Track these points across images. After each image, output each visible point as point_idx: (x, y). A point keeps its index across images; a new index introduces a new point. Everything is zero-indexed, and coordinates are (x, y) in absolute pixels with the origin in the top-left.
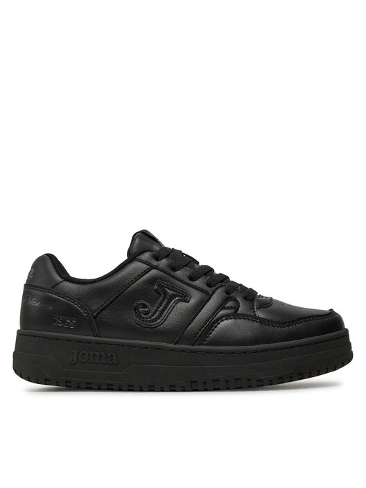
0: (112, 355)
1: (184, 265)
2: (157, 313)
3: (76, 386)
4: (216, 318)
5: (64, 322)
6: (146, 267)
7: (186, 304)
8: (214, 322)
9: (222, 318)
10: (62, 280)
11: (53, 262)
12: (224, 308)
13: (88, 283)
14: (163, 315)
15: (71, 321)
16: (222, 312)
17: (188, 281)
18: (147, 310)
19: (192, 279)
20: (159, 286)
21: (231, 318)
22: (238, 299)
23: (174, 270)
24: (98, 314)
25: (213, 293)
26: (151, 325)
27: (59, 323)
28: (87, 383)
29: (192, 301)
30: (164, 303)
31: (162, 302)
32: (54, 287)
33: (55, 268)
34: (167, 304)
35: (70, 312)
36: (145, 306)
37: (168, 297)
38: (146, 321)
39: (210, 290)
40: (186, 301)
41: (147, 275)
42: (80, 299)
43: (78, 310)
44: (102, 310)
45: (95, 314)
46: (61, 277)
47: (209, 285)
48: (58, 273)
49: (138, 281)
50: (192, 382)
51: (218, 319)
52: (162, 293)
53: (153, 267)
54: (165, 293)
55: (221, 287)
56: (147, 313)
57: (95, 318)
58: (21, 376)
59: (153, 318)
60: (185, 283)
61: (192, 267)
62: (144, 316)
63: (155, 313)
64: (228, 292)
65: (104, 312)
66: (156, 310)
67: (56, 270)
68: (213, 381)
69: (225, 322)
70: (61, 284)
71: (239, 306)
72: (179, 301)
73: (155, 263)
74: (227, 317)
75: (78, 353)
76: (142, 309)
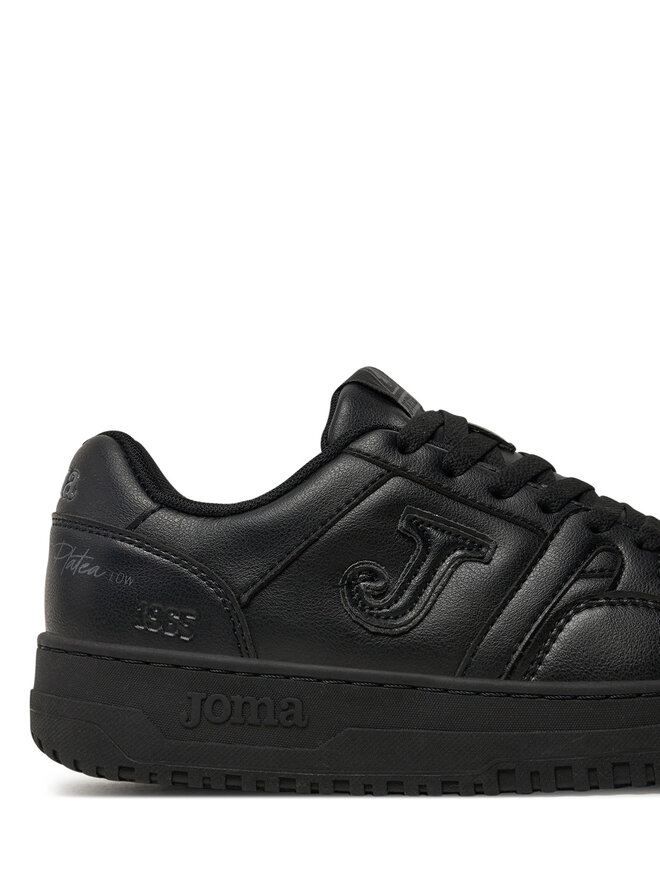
0: (291, 704)
1: (476, 458)
2: (407, 594)
3: (201, 786)
4: (561, 603)
5: (164, 620)
6: (374, 470)
7: (482, 567)
8: (557, 617)
9: (575, 606)
10: (155, 506)
11: (127, 456)
12: (583, 575)
13: (225, 516)
14: (423, 598)
15: (183, 616)
16: (578, 587)
17: (488, 501)
18: (380, 584)
19: (498, 493)
20: (409, 522)
21: (600, 605)
22: (621, 548)
23: (450, 473)
24: (251, 598)
25: (556, 531)
26: (392, 627)
27: (150, 624)
28: (228, 777)
29: (499, 558)
30: (425, 567)
31: (418, 566)
32: (134, 526)
33: (135, 472)
34: (433, 570)
35: (180, 592)
36: (373, 576)
37: (433, 548)
38: (378, 616)
39: (546, 522)
40: (481, 560)
41: (379, 493)
42: (203, 557)
43: (199, 586)
44: (262, 588)
45: (245, 597)
46: (152, 499)
47: (545, 508)
48: (143, 487)
49: (356, 510)
50: (500, 772)
51: (566, 609)
52: (418, 540)
53: (393, 472)
54: (426, 540)
55: (576, 511)
56: (381, 593)
57: (245, 607)
58: (55, 757)
59: (396, 606)
60: (481, 508)
61: (499, 462)
62: (373, 602)
63: (400, 593)
64: (594, 529)
65: (268, 593)
66: (404, 587)
67: (139, 479)
68: (556, 769)
69: (585, 615)
70: (153, 518)
71: (623, 566)
72: (463, 559)
73: (398, 461)
74: (589, 600)
75: (203, 700)
76: (367, 584)
